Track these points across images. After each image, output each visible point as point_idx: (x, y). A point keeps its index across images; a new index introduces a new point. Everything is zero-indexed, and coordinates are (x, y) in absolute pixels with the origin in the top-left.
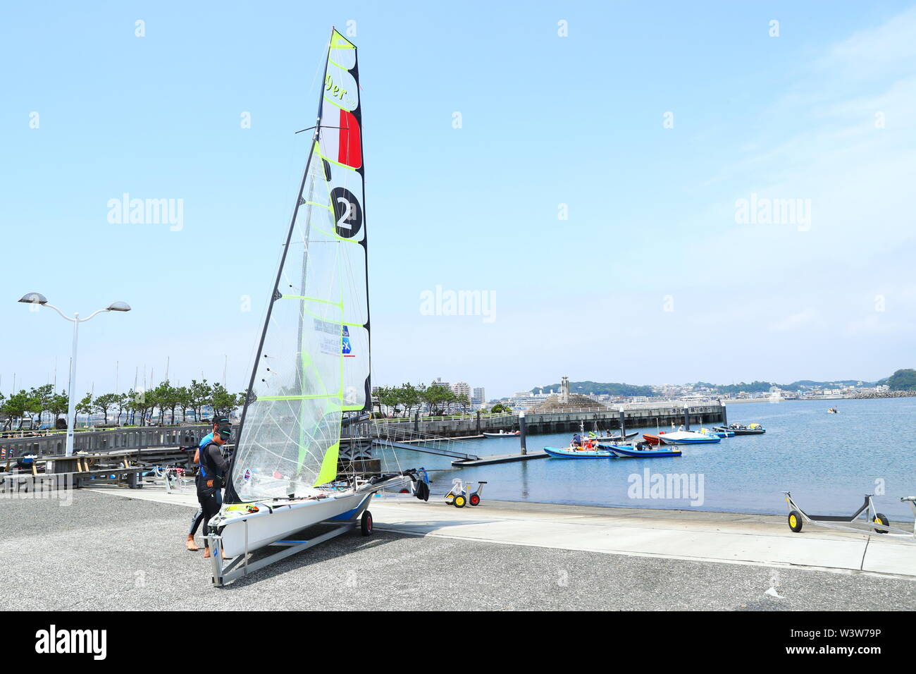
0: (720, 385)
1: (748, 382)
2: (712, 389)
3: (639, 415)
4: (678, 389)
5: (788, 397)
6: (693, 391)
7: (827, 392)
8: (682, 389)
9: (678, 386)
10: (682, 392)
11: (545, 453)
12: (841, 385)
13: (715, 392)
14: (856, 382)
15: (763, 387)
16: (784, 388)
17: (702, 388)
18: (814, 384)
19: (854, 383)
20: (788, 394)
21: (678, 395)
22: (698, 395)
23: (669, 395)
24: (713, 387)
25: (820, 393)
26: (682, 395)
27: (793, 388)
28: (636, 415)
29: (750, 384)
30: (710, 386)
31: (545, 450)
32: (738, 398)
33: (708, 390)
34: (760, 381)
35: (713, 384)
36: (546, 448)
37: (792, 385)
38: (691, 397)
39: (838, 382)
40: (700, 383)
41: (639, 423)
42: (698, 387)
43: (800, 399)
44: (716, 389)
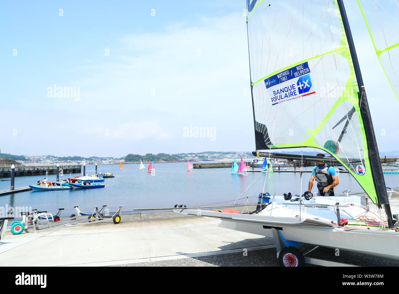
0: (59, 157)
1: (72, 156)
2: (55, 158)
3: (43, 169)
4: (39, 158)
5: (88, 163)
6: (46, 159)
7: (104, 161)
8: (40, 158)
9: (39, 157)
10: (41, 159)
11: (29, 188)
12: (108, 159)
13: (57, 160)
14: (113, 158)
15: (78, 159)
16: (87, 159)
17: (51, 158)
18: (98, 158)
19: (112, 158)
20: (88, 162)
21: (38, 160)
22: (49, 161)
23: (34, 160)
24: (56, 157)
25: (101, 162)
26: (41, 161)
27: (90, 159)
28: (41, 169)
29: (73, 157)
30: (54, 157)
31: (30, 186)
32: (67, 163)
33: (53, 159)
34: (77, 156)
35: (55, 156)
36: (31, 185)
37: (89, 158)
38: (45, 161)
39: (107, 158)
40: (49, 155)
41: (42, 173)
42: (48, 157)
43: (93, 164)
44: (57, 159)
